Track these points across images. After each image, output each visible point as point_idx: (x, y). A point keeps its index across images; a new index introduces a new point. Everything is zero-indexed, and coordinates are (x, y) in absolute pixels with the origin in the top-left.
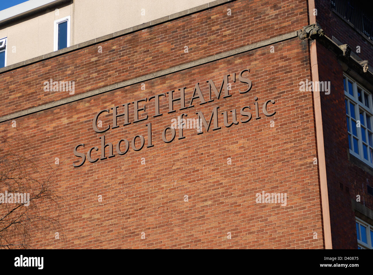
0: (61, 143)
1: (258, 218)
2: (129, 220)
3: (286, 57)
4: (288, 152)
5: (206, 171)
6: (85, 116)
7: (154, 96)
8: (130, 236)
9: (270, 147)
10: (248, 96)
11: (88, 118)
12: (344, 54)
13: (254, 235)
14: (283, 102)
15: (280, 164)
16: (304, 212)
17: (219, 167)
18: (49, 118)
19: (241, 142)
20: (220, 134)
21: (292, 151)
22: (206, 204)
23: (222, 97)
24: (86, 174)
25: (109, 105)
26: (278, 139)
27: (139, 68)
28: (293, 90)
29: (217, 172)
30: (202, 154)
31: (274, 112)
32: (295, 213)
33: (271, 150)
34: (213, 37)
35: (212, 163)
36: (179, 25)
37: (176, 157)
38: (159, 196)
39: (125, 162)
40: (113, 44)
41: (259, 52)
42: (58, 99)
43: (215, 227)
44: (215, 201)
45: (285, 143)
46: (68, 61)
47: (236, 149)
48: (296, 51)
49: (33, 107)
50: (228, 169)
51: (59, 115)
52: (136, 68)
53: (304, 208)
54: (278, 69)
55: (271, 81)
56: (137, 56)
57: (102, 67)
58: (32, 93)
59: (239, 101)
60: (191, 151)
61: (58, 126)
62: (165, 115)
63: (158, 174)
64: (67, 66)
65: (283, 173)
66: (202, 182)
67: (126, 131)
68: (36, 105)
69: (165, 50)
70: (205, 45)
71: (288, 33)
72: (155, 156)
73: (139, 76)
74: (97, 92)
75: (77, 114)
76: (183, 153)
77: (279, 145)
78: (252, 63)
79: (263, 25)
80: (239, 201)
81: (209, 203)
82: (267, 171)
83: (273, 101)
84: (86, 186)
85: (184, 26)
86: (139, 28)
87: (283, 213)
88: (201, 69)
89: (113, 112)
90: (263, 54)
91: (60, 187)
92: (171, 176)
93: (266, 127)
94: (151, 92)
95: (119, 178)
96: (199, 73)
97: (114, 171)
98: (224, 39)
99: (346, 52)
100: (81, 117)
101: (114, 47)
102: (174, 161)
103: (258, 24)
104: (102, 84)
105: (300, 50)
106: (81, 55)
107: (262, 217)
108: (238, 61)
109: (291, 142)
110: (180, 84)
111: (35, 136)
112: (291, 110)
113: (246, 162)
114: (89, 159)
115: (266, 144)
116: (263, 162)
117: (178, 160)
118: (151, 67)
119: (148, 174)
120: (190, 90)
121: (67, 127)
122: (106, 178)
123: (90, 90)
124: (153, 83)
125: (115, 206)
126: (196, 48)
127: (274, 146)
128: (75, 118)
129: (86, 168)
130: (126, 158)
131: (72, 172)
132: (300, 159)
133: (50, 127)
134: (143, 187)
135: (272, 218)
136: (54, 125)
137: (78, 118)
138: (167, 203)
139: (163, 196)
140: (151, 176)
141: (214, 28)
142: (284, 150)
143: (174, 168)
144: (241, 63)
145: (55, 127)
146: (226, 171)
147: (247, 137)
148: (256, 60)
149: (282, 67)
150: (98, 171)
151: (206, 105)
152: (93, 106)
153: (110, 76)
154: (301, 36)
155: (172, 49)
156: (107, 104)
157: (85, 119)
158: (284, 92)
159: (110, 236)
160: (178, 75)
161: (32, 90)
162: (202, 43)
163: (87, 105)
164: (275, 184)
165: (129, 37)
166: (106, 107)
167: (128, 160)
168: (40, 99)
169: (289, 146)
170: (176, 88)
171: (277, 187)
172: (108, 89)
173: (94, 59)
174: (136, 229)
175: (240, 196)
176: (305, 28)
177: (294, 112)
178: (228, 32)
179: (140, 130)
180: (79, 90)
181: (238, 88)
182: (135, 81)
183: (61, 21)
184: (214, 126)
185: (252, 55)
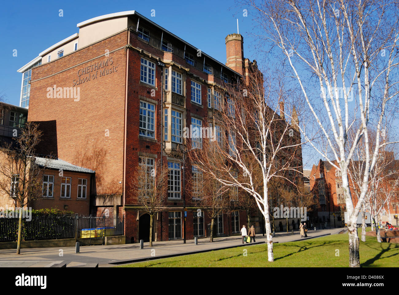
0: (71, 79)
1: (111, 101)
3: (121, 54)
5: (101, 87)
7: (91, 66)
10: (112, 65)
11: (77, 72)
13: (110, 106)
14: (119, 67)
15: (117, 86)
18: (69, 72)
19: (109, 79)
20: (105, 77)
21: (120, 82)
22: (100, 97)
23: (106, 66)
26: (117, 78)
27: (89, 57)
28: (122, 64)
30: (100, 83)
31: (117, 70)
32: (119, 100)
33: (115, 81)
35: (102, 85)
37: (95, 84)
39: (84, 85)
41: (115, 52)
43: (102, 104)
45: (119, 79)
46: (77, 54)
48: (123, 52)
50: (106, 87)
51: (71, 71)
53: (121, 98)
55: (117, 61)
56: (89, 54)
57: (81, 57)
58: (66, 65)
59: (110, 67)
60: (98, 82)
62: (94, 71)
65: (118, 88)
66: (100, 91)
67: (85, 76)
68: (66, 68)
69: (95, 52)
70: (104, 50)
71: (122, 47)
72: (90, 83)
74: (79, 64)
75: (75, 71)
76: (96, 82)
79: (117, 44)
80: (107, 96)
81: (101, 97)
82: (114, 88)
83: (117, 67)
86: (90, 45)
87: (117, 100)
89: (82, 70)
92: (93, 89)
93: (115, 75)
94: (91, 64)
95: (82, 89)
96: (102, 59)
97: (81, 87)
98: (108, 48)
99: (141, 52)
101: (84, 51)
104: (81, 62)
105: (125, 52)
108: (110, 55)
111: (65, 77)
114: (76, 84)
116: (113, 85)
118: (92, 57)
120: (99, 64)
121: (72, 75)
124: (91, 62)
129: (75, 87)
133: (68, 75)
134: (87, 92)
135: (114, 101)
138: (92, 97)
139: (91, 95)
140: (89, 89)
141: (106, 45)
142: (118, 81)
143: (94, 87)
145: (70, 75)
148: (114, 55)
150: (78, 87)
151: (102, 68)
153: (82, 60)
154: (125, 48)
156: (81, 68)
158: (120, 64)
160: (97, 59)
163: (77, 68)
165: (87, 48)
170: (96, 63)
171: (116, 92)
173: (80, 55)
176: (126, 45)
177: (121, 70)
178: (109, 46)
179: (88, 75)
180: (76, 64)
181: (110, 63)
182: (88, 61)
183: (76, 43)
184: (104, 74)
185: (113, 53)
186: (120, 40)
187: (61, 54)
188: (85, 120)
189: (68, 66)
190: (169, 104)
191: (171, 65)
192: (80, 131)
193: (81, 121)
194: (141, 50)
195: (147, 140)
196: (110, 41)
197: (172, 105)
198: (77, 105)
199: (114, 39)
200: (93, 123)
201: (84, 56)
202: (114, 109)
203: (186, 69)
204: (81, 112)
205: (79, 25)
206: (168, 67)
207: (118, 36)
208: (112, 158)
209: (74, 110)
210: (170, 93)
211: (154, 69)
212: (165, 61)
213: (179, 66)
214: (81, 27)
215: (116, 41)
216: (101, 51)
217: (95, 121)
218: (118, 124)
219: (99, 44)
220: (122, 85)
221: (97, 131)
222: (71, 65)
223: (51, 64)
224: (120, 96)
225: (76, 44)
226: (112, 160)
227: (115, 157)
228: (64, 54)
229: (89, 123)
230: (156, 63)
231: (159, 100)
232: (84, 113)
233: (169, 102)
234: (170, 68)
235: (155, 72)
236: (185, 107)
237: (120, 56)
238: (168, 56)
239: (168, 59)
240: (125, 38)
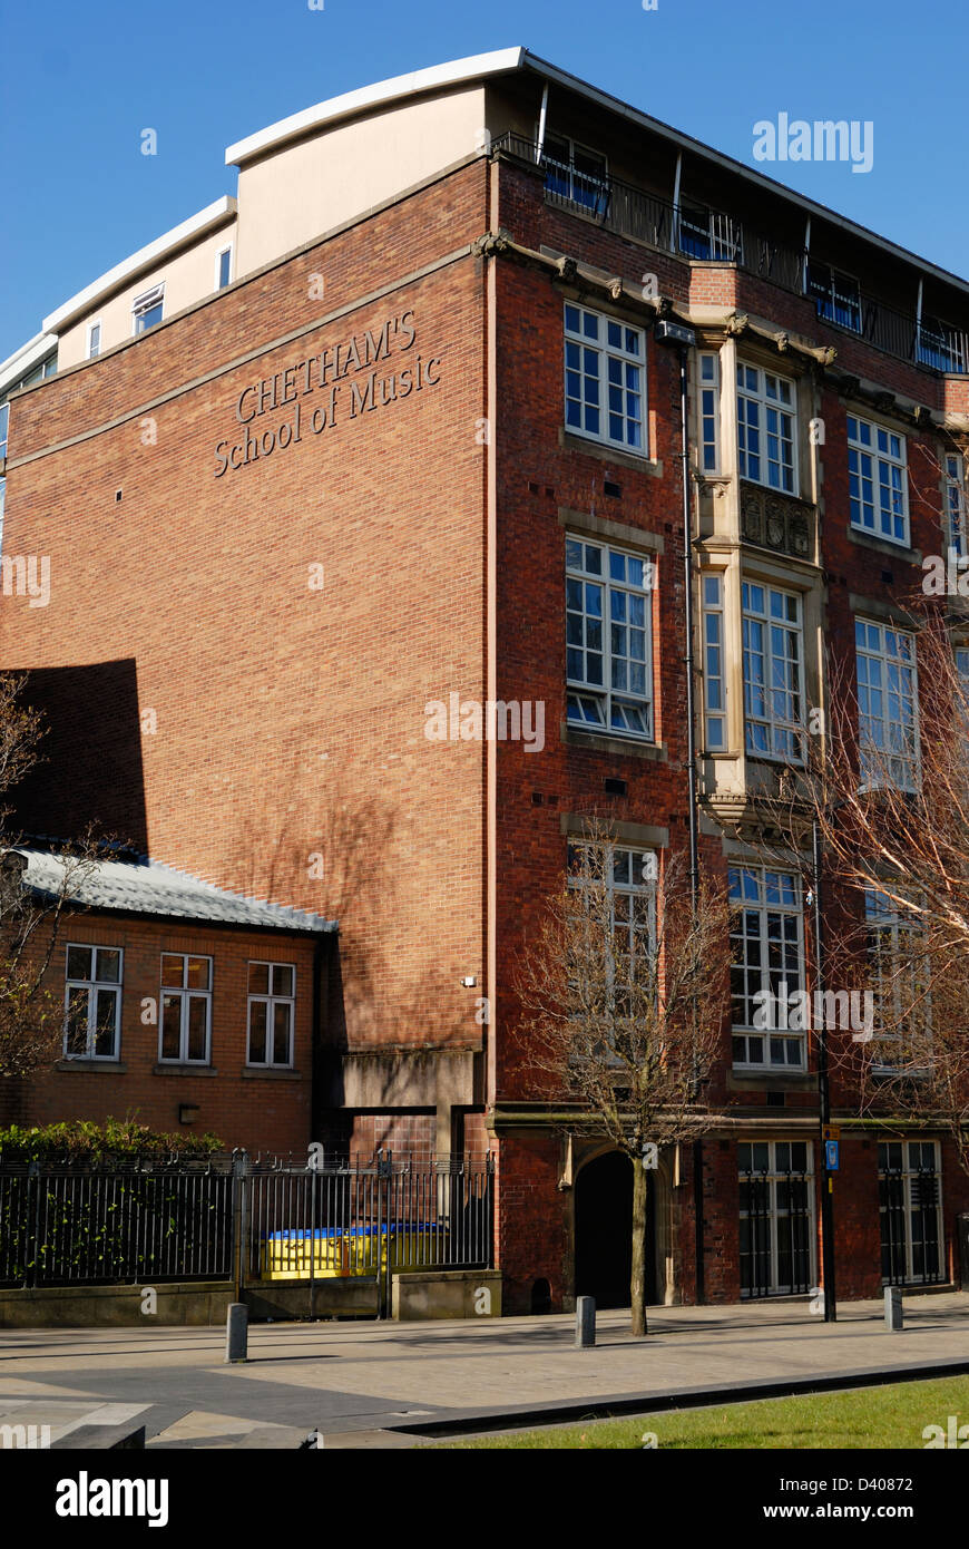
0: (202, 441)
1: (412, 545)
2: (271, 554)
3: (456, 287)
4: (451, 440)
5: (358, 474)
6: (229, 399)
7: (305, 362)
8: (271, 579)
9: (431, 433)
10: (409, 353)
11: (232, 402)
12: (561, 274)
13: (405, 571)
14: (450, 361)
15: (441, 460)
16: (464, 533)
18: (192, 404)
19: (399, 426)
20: (375, 417)
21: (455, 439)
22: (355, 526)
23: (380, 357)
24: (227, 487)
25: (257, 380)
26: (441, 420)
27: (291, 318)
28: (461, 341)
29: (370, 477)
30: (354, 449)
31: (438, 378)
32: (454, 536)
33: (432, 438)
34: (375, 262)
35: (365, 463)
37: (326, 456)
38: (305, 517)
39: (269, 466)
40: (264, 284)
41: (426, 282)
42: (201, 373)
43: (363, 562)
44: (365, 522)
45: (448, 426)
47: (393, 438)
48: (469, 276)
49: (176, 388)
52: (287, 319)
53: (464, 527)
54: (448, 308)
55: (438, 328)
56: (290, 299)
57: (251, 320)
58: (175, 367)
59: (399, 363)
60: (343, 444)
61: (201, 416)
62: (317, 390)
63: (305, 483)
64: (213, 322)
65: (444, 474)
66: (353, 492)
67: (272, 419)
68: (178, 385)
70: (366, 276)
71: (459, 249)
72: (302, 456)
73: (291, 331)
74: (242, 360)
75: (221, 395)
76: (333, 448)
77: (441, 429)
78: (417, 301)
79: (434, 237)
80: (392, 520)
81: (359, 524)
82: (427, 472)
83: (436, 360)
84: (227, 505)
85: (343, 247)
86: (293, 255)
87: (440, 536)
88: (360, 315)
89: (259, 389)
90: (430, 286)
91: (200, 508)
92: (319, 486)
93: (428, 402)
94: (302, 356)
95: (263, 491)
96: (357, 320)
97: (258, 481)
98: (388, 265)
99: (564, 270)
100: (225, 400)
101: (265, 288)
102: (323, 462)
103: (427, 236)
104: (248, 348)
105: (475, 274)
106: (229, 303)
107: (415, 544)
108: (402, 299)
110: (335, 340)
111: (176, 432)
112: (458, 372)
113: (403, 459)
114: (232, 465)
115: (427, 430)
116: (421, 457)
117: (327, 460)
118: (304, 316)
119: (294, 483)
120: (344, 349)
121: (210, 417)
122: (249, 492)
123: (236, 358)
124: (304, 342)
125: (257, 533)
126: (355, 281)
127: (436, 432)
128: (218, 402)
129: (227, 479)
130: (271, 460)
131: (213, 484)
133: (190, 418)
134: (288, 503)
135: (427, 545)
136: (196, 414)
137: (222, 402)
138: (312, 527)
139: (308, 516)
140: (297, 487)
141: (377, 248)
142: (447, 437)
143: (323, 472)
144: (405, 302)
145: (197, 418)
147: (405, 419)
148: (421, 295)
149: (451, 305)
150: (240, 482)
151: (362, 371)
152: (238, 382)
153: (258, 334)
154: (475, 252)
156: (254, 378)
157: (229, 403)
158: (451, 345)
159: (250, 579)
160: (333, 326)
161: (175, 363)
162: (363, 273)
163: (232, 380)
164: (433, 492)
165: (282, 270)
166: (251, 384)
167: (272, 463)
168: (182, 375)
169: (453, 430)
170: (329, 347)
171: (436, 496)
172: (255, 354)
173: (242, 309)
174: (278, 567)
175: (394, 511)
177: (461, 376)
178: (393, 253)
179: (287, 416)
180: (224, 359)
181: (399, 342)
182: (285, 339)
183: (223, 249)
184: (369, 405)
185: (417, 288)
186: (450, 215)
187: (150, 309)
188: (282, 653)
189: (188, 374)
190: (725, 547)
191: (732, 335)
192: (254, 711)
193: (258, 658)
194: (560, 263)
195: (612, 749)
196: (396, 225)
197: (742, 556)
198: (235, 577)
199: (416, 211)
200: (324, 668)
201: (266, 315)
202: (426, 588)
203: (818, 353)
204: (259, 613)
205: (235, 152)
206: (717, 348)
207: (438, 192)
208: (427, 851)
209: (223, 605)
210: (733, 489)
211: (641, 358)
212: (699, 312)
213: (779, 337)
214: (246, 163)
215: (427, 220)
216: (349, 280)
217: (333, 655)
218: (451, 668)
219: (338, 243)
220: (464, 456)
221: (342, 708)
222: (201, 366)
223: (104, 368)
224: (456, 515)
225: (225, 256)
226: (423, 862)
227: (441, 843)
228: (168, 312)
229: (299, 665)
230: (646, 328)
231: (668, 528)
232: (273, 613)
233: (724, 537)
234: (727, 353)
235: (642, 375)
236: (817, 562)
237: (451, 299)
238: (712, 285)
239: (713, 304)
240: (474, 203)
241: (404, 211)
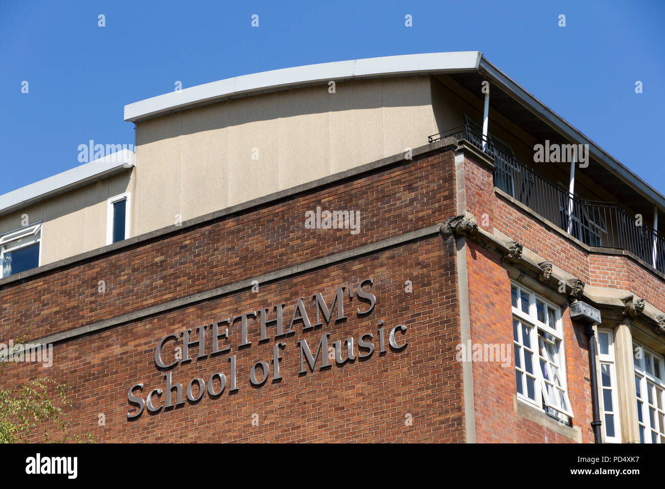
0: (111, 382)
3: (424, 262)
4: (424, 403)
5: (311, 428)
6: (145, 344)
7: (239, 316)
9: (399, 395)
10: (369, 319)
11: (149, 347)
12: (511, 255)
14: (418, 329)
17: (328, 423)
18: (96, 345)
19: (359, 386)
20: (330, 375)
21: (429, 402)
23: (334, 319)
24: (144, 429)
25: (178, 328)
26: (410, 383)
27: (221, 273)
28: (432, 311)
29: (325, 430)
30: (305, 403)
31: (405, 344)
33: (400, 399)
34: (323, 230)
35: (319, 417)
36: (277, 211)
37: (269, 408)
39: (199, 413)
40: (185, 239)
42: (108, 317)
45: (419, 389)
46: (123, 262)
47: (353, 396)
48: (437, 253)
49: (74, 328)
50: (341, 426)
51: (110, 342)
52: (216, 274)
56: (218, 256)
57: (172, 271)
58: (74, 308)
59: (358, 326)
60: (290, 398)
61: (108, 358)
62: (256, 344)
63: (244, 431)
64: (121, 268)
67: (201, 367)
68: (78, 326)
69: (258, 247)
71: (426, 227)
72: (240, 405)
73: (221, 286)
74: (163, 308)
75: (135, 339)
76: (278, 401)
77: (410, 392)
78: (376, 271)
79: (393, 213)
83: (404, 327)
86: (222, 215)
88: (308, 278)
89: (184, 338)
90: (392, 257)
92: (262, 435)
93: (394, 365)
94: (237, 310)
95: (190, 436)
96: (304, 282)
97: (184, 426)
99: (513, 252)
100: (140, 345)
101: (187, 242)
102: (267, 413)
103: (385, 212)
104: (171, 296)
105: (442, 253)
108: (357, 267)
109: (427, 388)
110: (278, 298)
111: (75, 371)
112: (429, 341)
113: (366, 416)
114: (150, 409)
115: (393, 391)
116: (388, 416)
117: (272, 411)
119: (230, 430)
120: (291, 308)
121: (120, 359)
122: (173, 435)
123: (153, 305)
126: (299, 246)
127: (405, 394)
128: (130, 347)
129: (145, 421)
131: (126, 425)
132: (440, 414)
133: (95, 359)
136: (102, 354)
137: (136, 346)
140: (235, 434)
142: (417, 399)
144: (361, 270)
145: (103, 359)
146: (338, 429)
147: (367, 379)
148: (382, 265)
150: (162, 425)
151: (312, 331)
152: (156, 329)
153: (180, 285)
155: (267, 247)
156: (176, 326)
157: (146, 348)
158: (419, 314)
161: (73, 303)
162: (308, 239)
163: (148, 326)
165: (208, 228)
166: (173, 331)
167: (203, 410)
168: (83, 317)
169: (425, 393)
170: (270, 305)
172: (178, 304)
173: (158, 259)
176: (449, 220)
177: (433, 344)
179: (221, 365)
181: (356, 307)
182: (216, 293)
183: (117, 199)
184: (323, 363)
185: (377, 258)
186: (412, 195)
189: (92, 316)
191: (627, 316)
199: (372, 188)
201: (190, 268)
205: (137, 109)
212: (599, 294)
214: (144, 121)
215: (385, 197)
222: (108, 310)
225: (120, 207)
228: (46, 260)
230: (563, 307)
235: (561, 348)
238: (608, 269)
239: (610, 286)
240: (440, 187)
241: (355, 186)
